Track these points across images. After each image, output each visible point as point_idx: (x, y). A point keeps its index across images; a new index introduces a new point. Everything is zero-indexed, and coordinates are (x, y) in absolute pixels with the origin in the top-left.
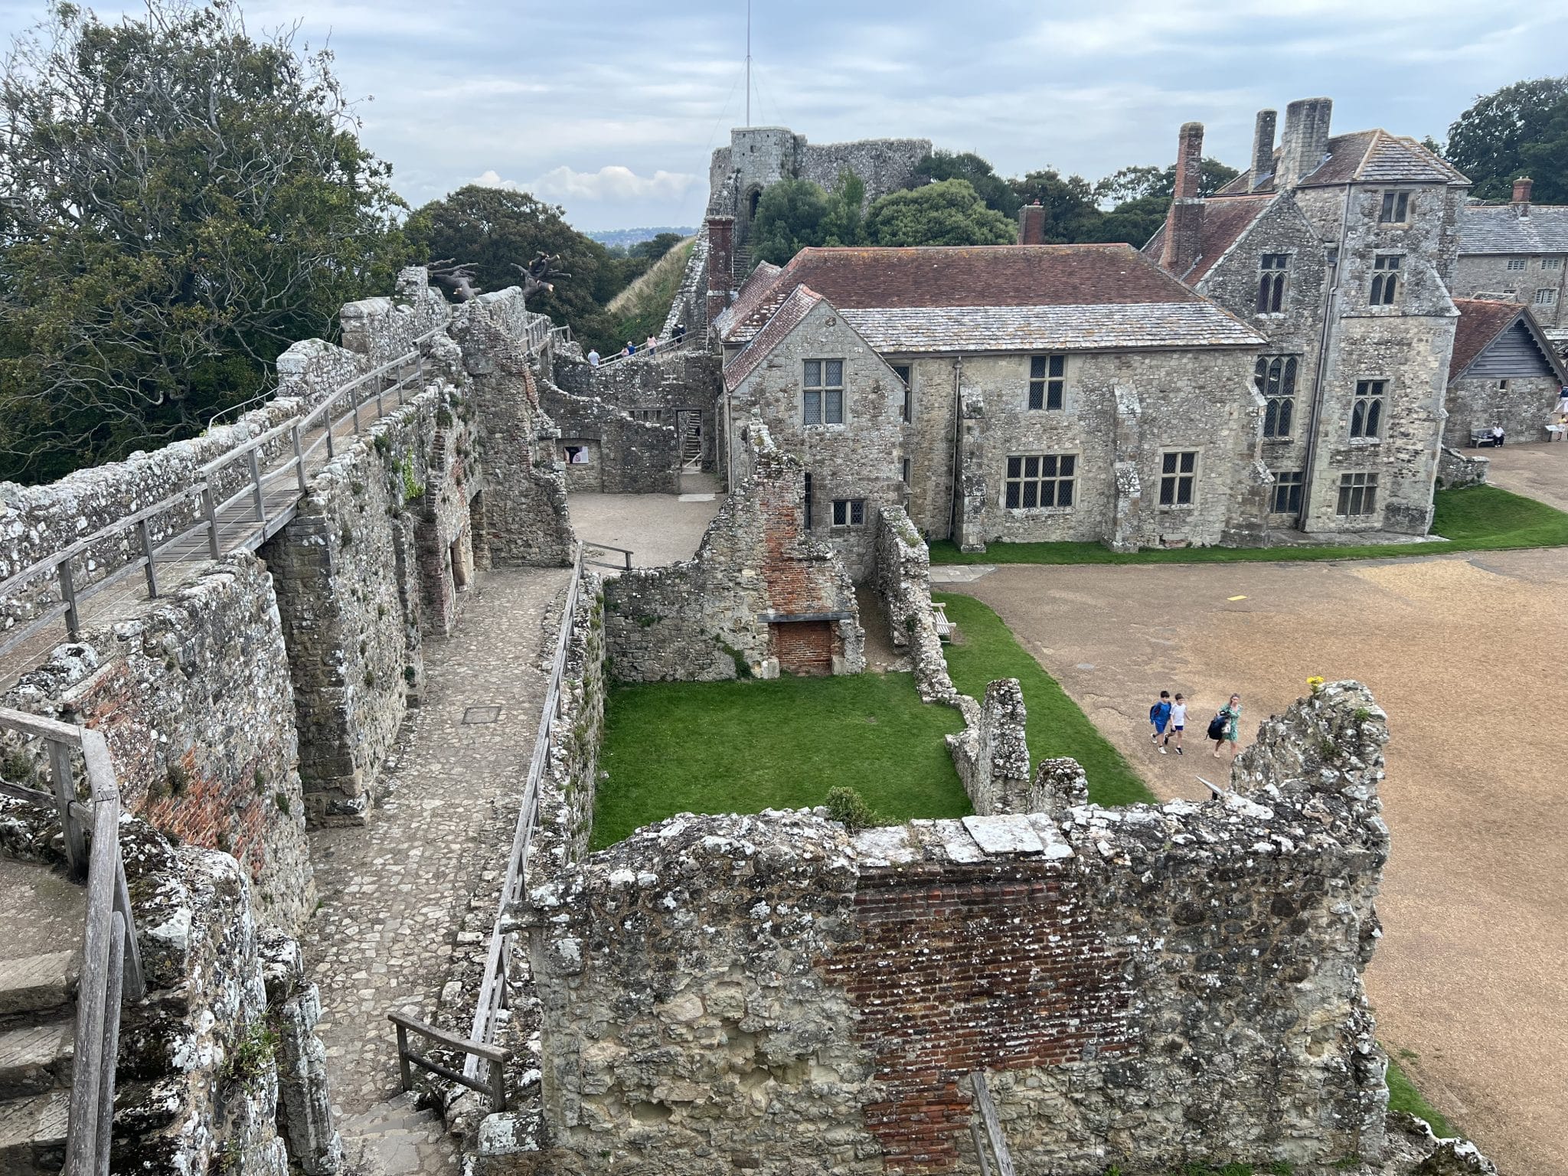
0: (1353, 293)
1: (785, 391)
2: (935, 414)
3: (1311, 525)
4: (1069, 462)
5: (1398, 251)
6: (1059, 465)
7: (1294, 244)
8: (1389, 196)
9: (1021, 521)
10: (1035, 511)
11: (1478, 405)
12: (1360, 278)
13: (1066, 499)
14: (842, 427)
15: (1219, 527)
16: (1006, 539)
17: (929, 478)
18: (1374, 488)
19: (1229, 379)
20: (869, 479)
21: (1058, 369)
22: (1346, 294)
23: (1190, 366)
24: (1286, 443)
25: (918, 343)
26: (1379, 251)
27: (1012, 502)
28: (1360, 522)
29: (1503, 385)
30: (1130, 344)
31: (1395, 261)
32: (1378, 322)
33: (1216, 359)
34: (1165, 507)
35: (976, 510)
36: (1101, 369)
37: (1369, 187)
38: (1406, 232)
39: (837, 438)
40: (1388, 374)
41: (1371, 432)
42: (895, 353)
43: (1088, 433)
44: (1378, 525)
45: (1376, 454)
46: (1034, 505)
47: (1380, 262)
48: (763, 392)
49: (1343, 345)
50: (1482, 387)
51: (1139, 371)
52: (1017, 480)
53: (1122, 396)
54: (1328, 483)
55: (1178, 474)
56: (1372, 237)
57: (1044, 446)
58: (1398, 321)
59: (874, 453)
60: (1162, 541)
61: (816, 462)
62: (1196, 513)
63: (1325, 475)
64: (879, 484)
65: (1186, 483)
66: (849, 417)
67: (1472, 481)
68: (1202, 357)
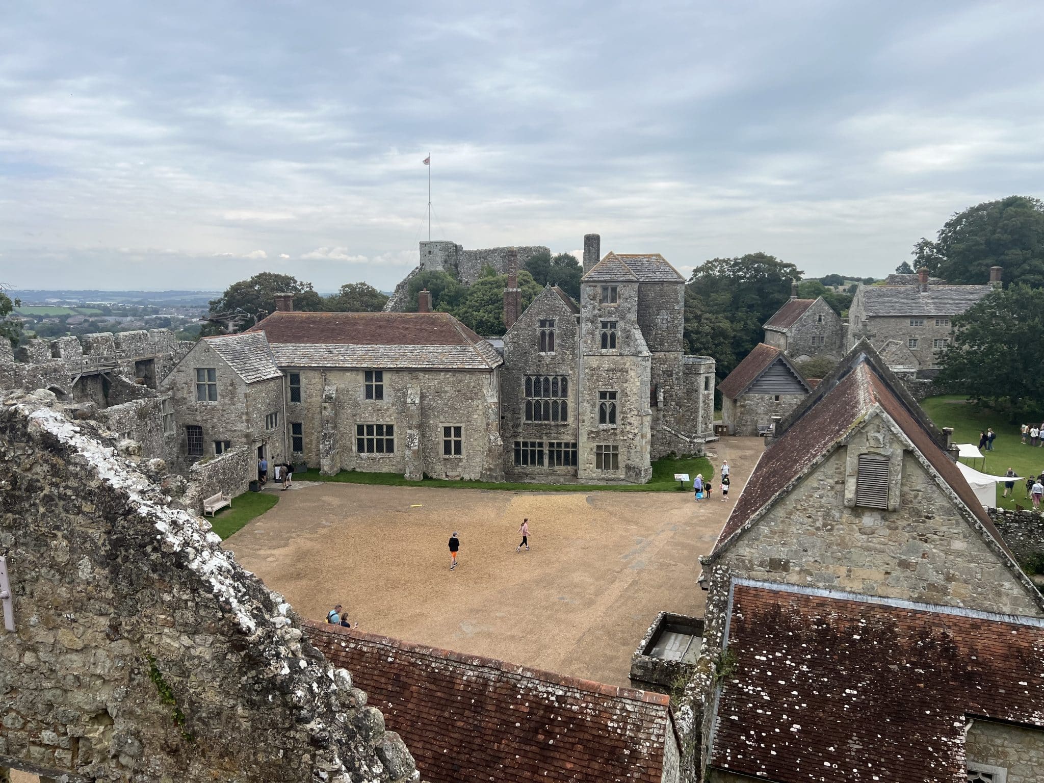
0: (589, 342)
1: (186, 384)
2: (314, 399)
3: (581, 474)
4: (390, 429)
5: (613, 319)
6: (385, 430)
7: (556, 315)
8: (605, 289)
9: (365, 460)
10: (373, 455)
11: (761, 410)
12: (593, 334)
13: (390, 449)
14: (216, 403)
15: (478, 469)
16: (358, 470)
17: (313, 434)
18: (617, 455)
19: (474, 387)
20: (231, 431)
21: (379, 377)
22: (585, 342)
23: (451, 379)
24: (565, 425)
25: (303, 362)
26: (602, 319)
27: (361, 449)
28: (610, 474)
29: (777, 398)
30: (414, 366)
31: (613, 325)
32: (606, 358)
33: (465, 376)
34: (446, 456)
35: (327, 452)
36: (402, 379)
37: (591, 284)
38: (616, 308)
39: (214, 408)
40: (616, 388)
41: (612, 421)
42: (288, 366)
43: (397, 413)
44: (622, 477)
45: (616, 435)
46: (373, 451)
47: (604, 325)
48: (175, 384)
49: (587, 371)
50: (762, 399)
51: (423, 381)
52: (362, 437)
53: (411, 394)
54: (588, 450)
55: (453, 438)
56: (596, 312)
57: (374, 419)
58: (619, 358)
59: (233, 417)
60: (447, 476)
61: (203, 420)
62: (464, 461)
63: (586, 445)
64: (237, 434)
65: (458, 445)
66: (219, 397)
67: (695, 454)
68: (457, 375)
